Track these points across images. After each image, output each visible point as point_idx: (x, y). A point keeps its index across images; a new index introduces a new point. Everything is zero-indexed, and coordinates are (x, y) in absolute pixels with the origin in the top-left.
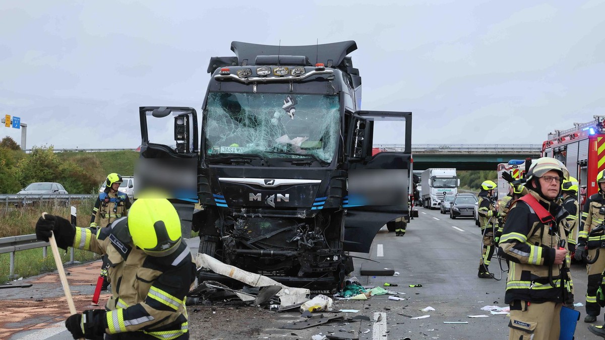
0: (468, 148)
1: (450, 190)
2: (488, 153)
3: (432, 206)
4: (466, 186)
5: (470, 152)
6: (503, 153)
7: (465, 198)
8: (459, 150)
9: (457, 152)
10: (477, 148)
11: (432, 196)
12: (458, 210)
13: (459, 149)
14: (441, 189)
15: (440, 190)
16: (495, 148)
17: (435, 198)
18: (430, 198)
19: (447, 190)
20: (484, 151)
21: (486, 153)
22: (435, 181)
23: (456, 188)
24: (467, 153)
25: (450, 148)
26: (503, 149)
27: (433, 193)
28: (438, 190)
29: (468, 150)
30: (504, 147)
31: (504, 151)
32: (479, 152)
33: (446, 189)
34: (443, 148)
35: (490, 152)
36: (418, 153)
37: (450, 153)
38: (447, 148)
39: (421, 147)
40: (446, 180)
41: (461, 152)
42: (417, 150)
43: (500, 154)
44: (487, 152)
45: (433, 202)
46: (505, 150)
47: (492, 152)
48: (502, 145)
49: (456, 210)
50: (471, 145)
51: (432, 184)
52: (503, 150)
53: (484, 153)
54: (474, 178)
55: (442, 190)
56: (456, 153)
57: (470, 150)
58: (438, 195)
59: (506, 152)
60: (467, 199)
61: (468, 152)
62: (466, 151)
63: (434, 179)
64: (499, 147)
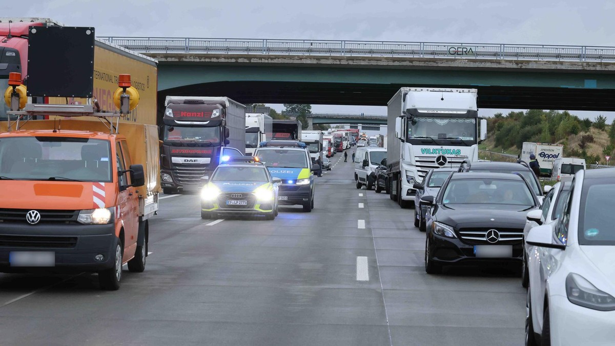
0: (517, 55)
1: (459, 151)
2: (563, 67)
3: (404, 196)
4: (515, 146)
5: (522, 62)
6: (598, 68)
7: (488, 181)
8: (494, 58)
9: (491, 61)
10: (538, 55)
11: (404, 167)
12: (450, 232)
13: (495, 54)
14: (431, 147)
15: (428, 151)
16: (579, 56)
17: (414, 172)
18: (400, 173)
19: (447, 151)
20: (555, 63)
21: (559, 67)
22: (414, 123)
23: (475, 146)
24: (515, 66)
25: (473, 54)
26: (600, 57)
27: (407, 158)
28: (423, 151)
29: (515, 59)
30: (600, 53)
31: (600, 64)
32: (543, 64)
33: (445, 147)
34: (456, 53)
35: (567, 64)
36: (396, 63)
37: (472, 65)
38: (466, 53)
39: (404, 48)
40: (445, 121)
41: (499, 62)
42: (396, 56)
43: (592, 68)
44: (561, 63)
45: (406, 186)
46: (604, 61)
47: (572, 64)
48: (596, 48)
49: (443, 232)
50: (525, 46)
51: (406, 132)
52: (598, 61)
53: (553, 67)
54: (528, 132)
55: (434, 151)
56: (488, 65)
57: (521, 59)
58: (423, 165)
59: (607, 64)
60: (493, 186)
61: (517, 62)
62: (510, 61)
63: (412, 117)
64: (588, 52)
